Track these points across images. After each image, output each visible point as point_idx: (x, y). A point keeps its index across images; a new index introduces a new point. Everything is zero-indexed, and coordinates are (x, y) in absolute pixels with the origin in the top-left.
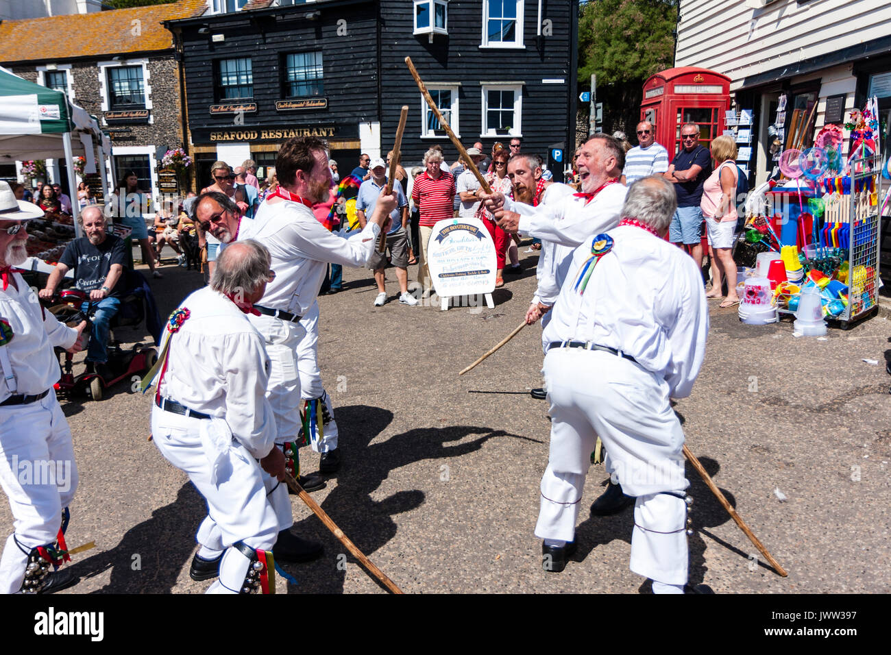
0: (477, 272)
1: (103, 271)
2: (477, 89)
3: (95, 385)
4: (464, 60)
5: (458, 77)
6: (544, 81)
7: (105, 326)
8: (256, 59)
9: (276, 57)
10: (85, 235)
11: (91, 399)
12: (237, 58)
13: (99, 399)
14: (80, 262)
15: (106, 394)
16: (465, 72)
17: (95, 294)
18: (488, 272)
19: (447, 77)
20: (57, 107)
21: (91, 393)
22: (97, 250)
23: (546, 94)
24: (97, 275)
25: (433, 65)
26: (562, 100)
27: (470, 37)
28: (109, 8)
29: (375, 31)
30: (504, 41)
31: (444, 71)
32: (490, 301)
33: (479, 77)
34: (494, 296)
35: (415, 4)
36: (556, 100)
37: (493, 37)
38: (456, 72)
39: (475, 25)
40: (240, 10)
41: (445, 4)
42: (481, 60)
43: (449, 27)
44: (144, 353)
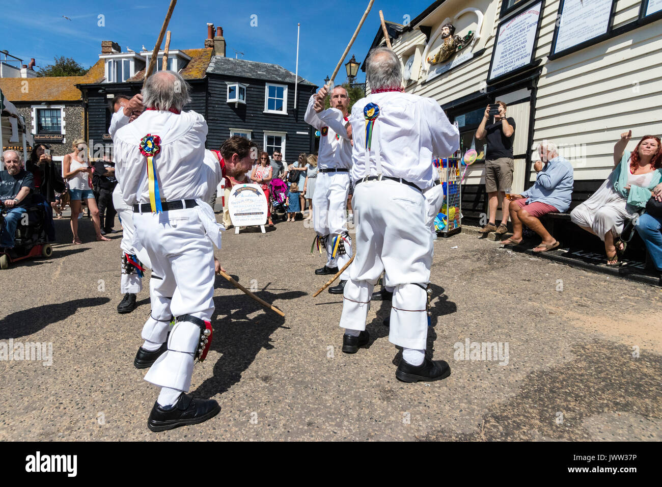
0: (256, 213)
1: (15, 192)
2: (261, 134)
3: (3, 259)
4: (254, 118)
5: (251, 127)
6: (298, 133)
7: (13, 223)
10: (5, 169)
13: (5, 268)
16: (254, 124)
17: (9, 202)
18: (263, 213)
19: (245, 127)
22: (13, 179)
23: (298, 140)
24: (11, 194)
25: (237, 120)
26: (306, 143)
27: (259, 106)
28: (42, 76)
29: (205, 98)
30: (276, 110)
31: (243, 123)
32: (263, 230)
33: (263, 128)
34: (265, 227)
35: (228, 86)
36: (304, 143)
37: (271, 107)
38: (250, 124)
39: (261, 100)
40: (125, 81)
41: (245, 88)
42: (264, 119)
43: (246, 100)
44: (41, 245)
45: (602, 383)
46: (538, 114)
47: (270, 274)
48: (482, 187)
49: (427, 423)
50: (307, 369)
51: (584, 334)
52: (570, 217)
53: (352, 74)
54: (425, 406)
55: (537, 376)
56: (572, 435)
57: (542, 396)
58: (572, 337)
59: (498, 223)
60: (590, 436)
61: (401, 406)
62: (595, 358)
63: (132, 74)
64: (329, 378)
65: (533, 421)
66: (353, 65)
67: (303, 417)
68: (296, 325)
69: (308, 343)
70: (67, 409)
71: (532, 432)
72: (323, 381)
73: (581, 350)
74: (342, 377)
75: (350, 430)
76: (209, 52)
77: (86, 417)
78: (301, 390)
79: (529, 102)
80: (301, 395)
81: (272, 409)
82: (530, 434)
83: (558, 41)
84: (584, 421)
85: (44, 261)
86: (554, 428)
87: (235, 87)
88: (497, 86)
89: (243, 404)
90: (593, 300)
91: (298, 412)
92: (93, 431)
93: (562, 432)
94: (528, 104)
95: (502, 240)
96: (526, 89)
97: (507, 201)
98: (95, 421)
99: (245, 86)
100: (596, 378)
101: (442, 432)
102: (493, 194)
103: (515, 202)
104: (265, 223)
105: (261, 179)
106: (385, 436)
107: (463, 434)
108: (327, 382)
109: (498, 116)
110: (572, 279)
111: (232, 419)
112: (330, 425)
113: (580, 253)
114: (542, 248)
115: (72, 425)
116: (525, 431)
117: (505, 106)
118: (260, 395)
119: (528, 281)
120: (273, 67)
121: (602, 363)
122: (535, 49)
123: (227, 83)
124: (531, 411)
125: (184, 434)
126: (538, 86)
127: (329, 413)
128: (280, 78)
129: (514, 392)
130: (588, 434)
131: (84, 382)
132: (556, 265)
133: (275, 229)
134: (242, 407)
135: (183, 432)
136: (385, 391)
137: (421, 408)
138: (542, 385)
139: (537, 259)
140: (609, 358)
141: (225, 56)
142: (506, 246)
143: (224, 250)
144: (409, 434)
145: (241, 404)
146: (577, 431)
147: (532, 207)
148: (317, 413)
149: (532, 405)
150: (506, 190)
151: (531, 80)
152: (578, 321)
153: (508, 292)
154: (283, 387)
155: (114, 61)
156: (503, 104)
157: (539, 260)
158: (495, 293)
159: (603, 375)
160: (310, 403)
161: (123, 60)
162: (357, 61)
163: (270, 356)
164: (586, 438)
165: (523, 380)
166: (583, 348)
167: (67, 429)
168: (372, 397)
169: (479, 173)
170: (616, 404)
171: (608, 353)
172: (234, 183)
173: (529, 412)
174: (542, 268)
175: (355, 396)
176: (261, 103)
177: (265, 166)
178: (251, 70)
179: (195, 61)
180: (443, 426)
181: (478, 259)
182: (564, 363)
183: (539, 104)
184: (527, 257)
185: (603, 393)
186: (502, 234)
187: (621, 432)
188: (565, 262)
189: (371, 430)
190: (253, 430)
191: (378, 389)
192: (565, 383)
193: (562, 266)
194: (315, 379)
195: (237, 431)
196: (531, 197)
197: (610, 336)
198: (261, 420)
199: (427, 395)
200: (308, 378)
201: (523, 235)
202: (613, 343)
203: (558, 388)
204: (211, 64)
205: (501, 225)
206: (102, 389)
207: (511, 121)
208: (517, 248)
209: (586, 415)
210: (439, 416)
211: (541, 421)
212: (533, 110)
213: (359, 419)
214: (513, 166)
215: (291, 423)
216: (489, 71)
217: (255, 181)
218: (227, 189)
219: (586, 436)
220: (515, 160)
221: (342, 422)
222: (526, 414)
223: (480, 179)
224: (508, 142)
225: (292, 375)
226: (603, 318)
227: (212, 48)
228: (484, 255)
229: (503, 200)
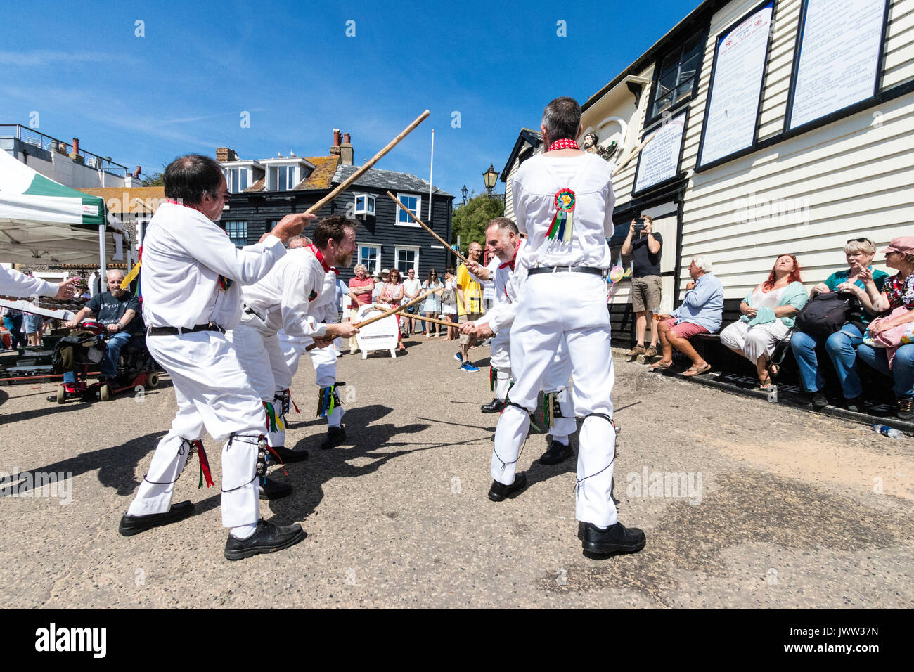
0: (386, 336)
1: (118, 315)
2: (393, 249)
3: (104, 389)
4: (385, 231)
5: (380, 241)
6: (432, 247)
7: (117, 350)
8: (251, 222)
9: (264, 222)
10: (108, 290)
11: (100, 400)
12: (238, 221)
13: (105, 400)
14: (102, 308)
15: (112, 396)
16: (384, 238)
17: (112, 326)
18: (393, 336)
19: (374, 240)
20: (97, 207)
21: (100, 396)
22: (117, 301)
23: (433, 254)
24: (115, 317)
25: (365, 233)
26: (442, 258)
27: (389, 218)
28: (148, 185)
29: (330, 210)
30: (409, 222)
31: (372, 237)
32: (393, 354)
33: (394, 242)
34: (396, 352)
35: (356, 197)
36: (439, 258)
37: (402, 219)
38: (380, 237)
39: (391, 211)
40: (242, 192)
41: (374, 198)
42: (395, 232)
43: (376, 212)
44: (147, 374)
45: (744, 514)
46: (685, 229)
47: (399, 403)
48: (629, 306)
49: (559, 558)
50: (437, 504)
51: (730, 463)
52: (719, 338)
53: (491, 184)
54: (559, 540)
55: (677, 507)
56: (708, 567)
57: (680, 528)
58: (717, 467)
59: (647, 344)
60: (726, 567)
61: (533, 540)
62: (739, 488)
63: (250, 184)
64: (459, 513)
65: (669, 554)
66: (491, 175)
67: (430, 554)
68: (427, 458)
69: (438, 477)
70: (178, 550)
71: (667, 564)
72: (453, 516)
73: (726, 480)
74: (474, 512)
75: (479, 566)
76: (335, 160)
77: (199, 558)
78: (429, 526)
79: (676, 217)
80: (429, 531)
81: (398, 547)
82: (665, 567)
83: (704, 154)
84: (721, 552)
85: (149, 392)
86: (690, 559)
87: (364, 198)
88: (642, 200)
89: (367, 542)
90: (744, 427)
91: (425, 549)
92: (207, 572)
93: (698, 564)
94: (674, 218)
95: (652, 363)
96: (673, 202)
97: (655, 322)
98: (209, 562)
99: (374, 196)
100: (738, 509)
101: (575, 566)
102: (641, 313)
103: (664, 323)
104: (396, 346)
105: (391, 299)
106: (515, 571)
107: (596, 568)
108: (457, 518)
109: (644, 231)
110: (723, 404)
111: (355, 557)
112: (458, 562)
113: (733, 377)
114: (693, 371)
115: (184, 567)
116: (660, 563)
117: (651, 221)
118: (385, 533)
119: (677, 407)
120: (405, 176)
121: (746, 493)
122: (681, 161)
123: (354, 193)
124: (668, 543)
125: (304, 574)
126: (684, 200)
127: (458, 549)
128: (413, 187)
129: (652, 524)
130: (724, 565)
131: (195, 522)
132: (707, 389)
133: (407, 353)
134: (367, 544)
135: (302, 572)
136: (518, 526)
137: (555, 542)
138: (682, 517)
139: (688, 384)
140: (754, 488)
141: (353, 164)
142: (656, 370)
143: (350, 378)
144: (541, 569)
145: (365, 542)
146: (713, 563)
147: (682, 328)
148: (445, 549)
149: (670, 537)
150: (654, 310)
151: (676, 194)
152: (726, 449)
153: (655, 420)
154: (410, 523)
155: (230, 170)
156: (649, 218)
157: (690, 384)
158: (641, 421)
159: (745, 505)
160: (438, 540)
161: (240, 168)
162: (495, 171)
163: (397, 491)
164: (721, 569)
165: (663, 512)
166: (728, 477)
167: (179, 571)
168: (504, 532)
169: (626, 291)
170: (756, 534)
171: (752, 482)
172: (362, 303)
173: (665, 545)
174: (692, 393)
175: (486, 532)
176: (391, 215)
177: (396, 285)
178: (381, 180)
179: (320, 170)
180: (575, 560)
181: (626, 384)
182: (707, 493)
183: (686, 218)
184: (678, 381)
185: (744, 523)
186: (652, 357)
187: (757, 562)
188: (716, 387)
189: (500, 566)
190: (377, 568)
191: (511, 523)
192: (705, 514)
193: (713, 390)
194: (445, 515)
195: (359, 570)
196: (680, 317)
197: (758, 464)
198: (386, 557)
199: (562, 528)
200: (437, 514)
201: (673, 358)
202: (760, 472)
203: (698, 519)
204: (337, 173)
205: (650, 347)
206: (215, 529)
207: (657, 237)
208: (667, 372)
209: (725, 546)
210: (573, 550)
211: (677, 553)
212: (680, 225)
213: (489, 555)
214: (660, 284)
215: (417, 560)
216: (634, 183)
217: (384, 301)
218: (353, 310)
219: (722, 567)
220: (663, 277)
221: (470, 558)
222: (663, 547)
223: (627, 298)
224: (655, 259)
225: (420, 510)
226: (752, 446)
227: (339, 156)
228: (631, 379)
229: (652, 321)
